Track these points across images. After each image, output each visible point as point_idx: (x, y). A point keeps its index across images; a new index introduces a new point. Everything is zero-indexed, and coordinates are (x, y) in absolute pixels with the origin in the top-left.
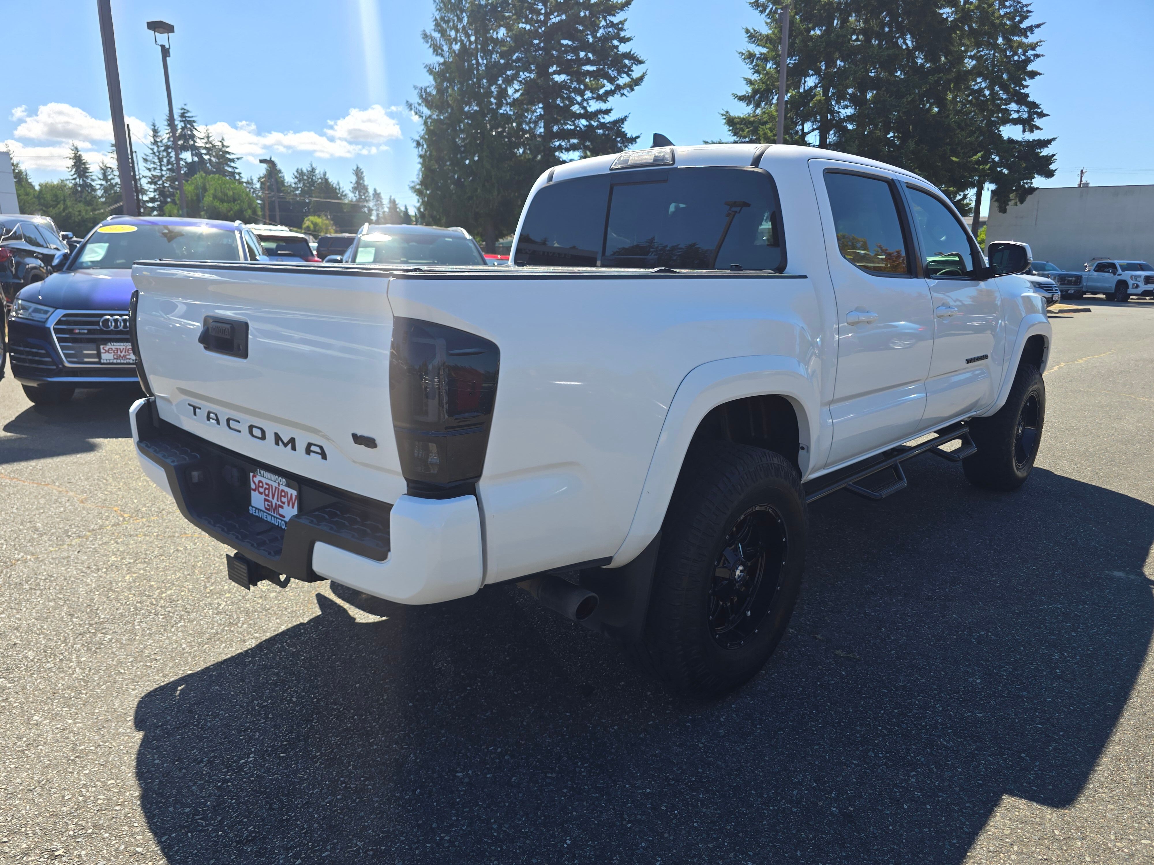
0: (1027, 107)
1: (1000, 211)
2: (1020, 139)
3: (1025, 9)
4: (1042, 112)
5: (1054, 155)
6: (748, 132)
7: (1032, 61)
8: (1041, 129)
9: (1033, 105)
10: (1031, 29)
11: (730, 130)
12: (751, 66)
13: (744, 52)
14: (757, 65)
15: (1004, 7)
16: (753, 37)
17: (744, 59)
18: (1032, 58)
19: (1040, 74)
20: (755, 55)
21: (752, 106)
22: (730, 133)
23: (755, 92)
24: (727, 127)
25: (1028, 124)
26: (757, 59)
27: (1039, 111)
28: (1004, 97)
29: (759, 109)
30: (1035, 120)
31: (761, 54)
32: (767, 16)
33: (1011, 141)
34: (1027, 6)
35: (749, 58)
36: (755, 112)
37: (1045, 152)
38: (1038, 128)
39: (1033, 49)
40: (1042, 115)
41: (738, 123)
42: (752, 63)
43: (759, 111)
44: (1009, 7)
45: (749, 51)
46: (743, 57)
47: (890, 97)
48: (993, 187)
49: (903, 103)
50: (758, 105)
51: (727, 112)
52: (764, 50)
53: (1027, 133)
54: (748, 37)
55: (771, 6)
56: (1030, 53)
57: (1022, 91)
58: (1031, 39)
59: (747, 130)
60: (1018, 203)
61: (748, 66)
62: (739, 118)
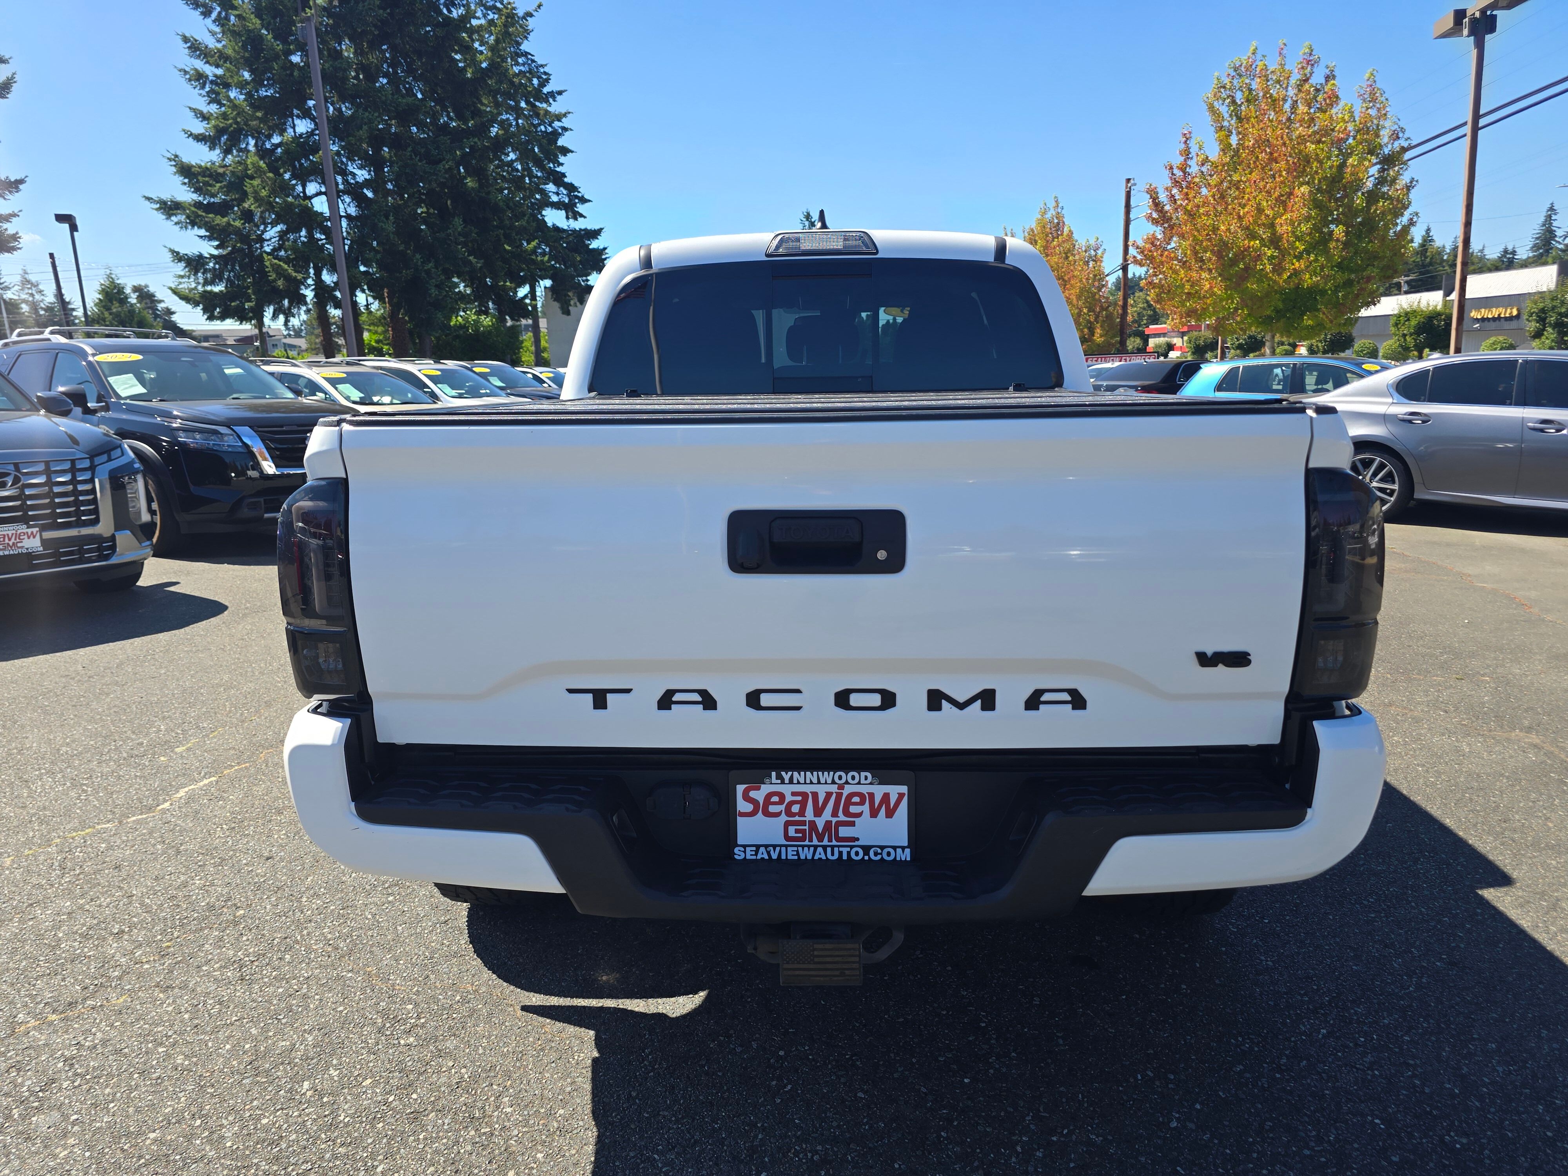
0: (565, 189)
1: (563, 313)
2: (566, 228)
3: (542, 70)
4: (583, 197)
5: (605, 249)
6: (221, 187)
7: (560, 134)
8: (585, 217)
9: (571, 188)
10: (552, 95)
11: (185, 184)
12: (203, 92)
13: (187, 69)
14: (212, 91)
15: (517, 64)
16: (195, 48)
17: (190, 80)
18: (560, 131)
19: (572, 152)
20: (207, 77)
21: (218, 151)
22: (185, 188)
23: (220, 132)
24: (179, 179)
25: (570, 209)
26: (212, 82)
27: (580, 195)
28: (539, 174)
29: (230, 156)
30: (578, 205)
31: (215, 76)
32: (214, 21)
33: (556, 229)
34: (542, 66)
35: (198, 80)
36: (223, 160)
37: (594, 244)
38: (582, 216)
39: (559, 120)
40: (584, 200)
41: (199, 174)
42: (203, 87)
43: (229, 159)
44: (523, 65)
45: (196, 70)
46: (188, 76)
47: (420, 160)
48: (548, 283)
49: (440, 171)
50: (227, 152)
51: (176, 156)
52: (220, 72)
53: (571, 220)
54: (189, 48)
55: (218, 9)
56: (557, 124)
57: (558, 169)
58: (555, 107)
59: (218, 185)
60: (578, 304)
61: (197, 91)
62: (200, 167)
